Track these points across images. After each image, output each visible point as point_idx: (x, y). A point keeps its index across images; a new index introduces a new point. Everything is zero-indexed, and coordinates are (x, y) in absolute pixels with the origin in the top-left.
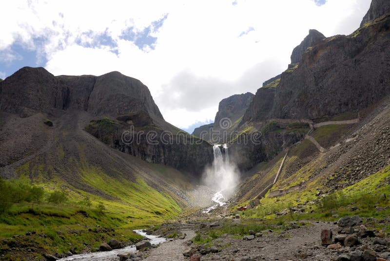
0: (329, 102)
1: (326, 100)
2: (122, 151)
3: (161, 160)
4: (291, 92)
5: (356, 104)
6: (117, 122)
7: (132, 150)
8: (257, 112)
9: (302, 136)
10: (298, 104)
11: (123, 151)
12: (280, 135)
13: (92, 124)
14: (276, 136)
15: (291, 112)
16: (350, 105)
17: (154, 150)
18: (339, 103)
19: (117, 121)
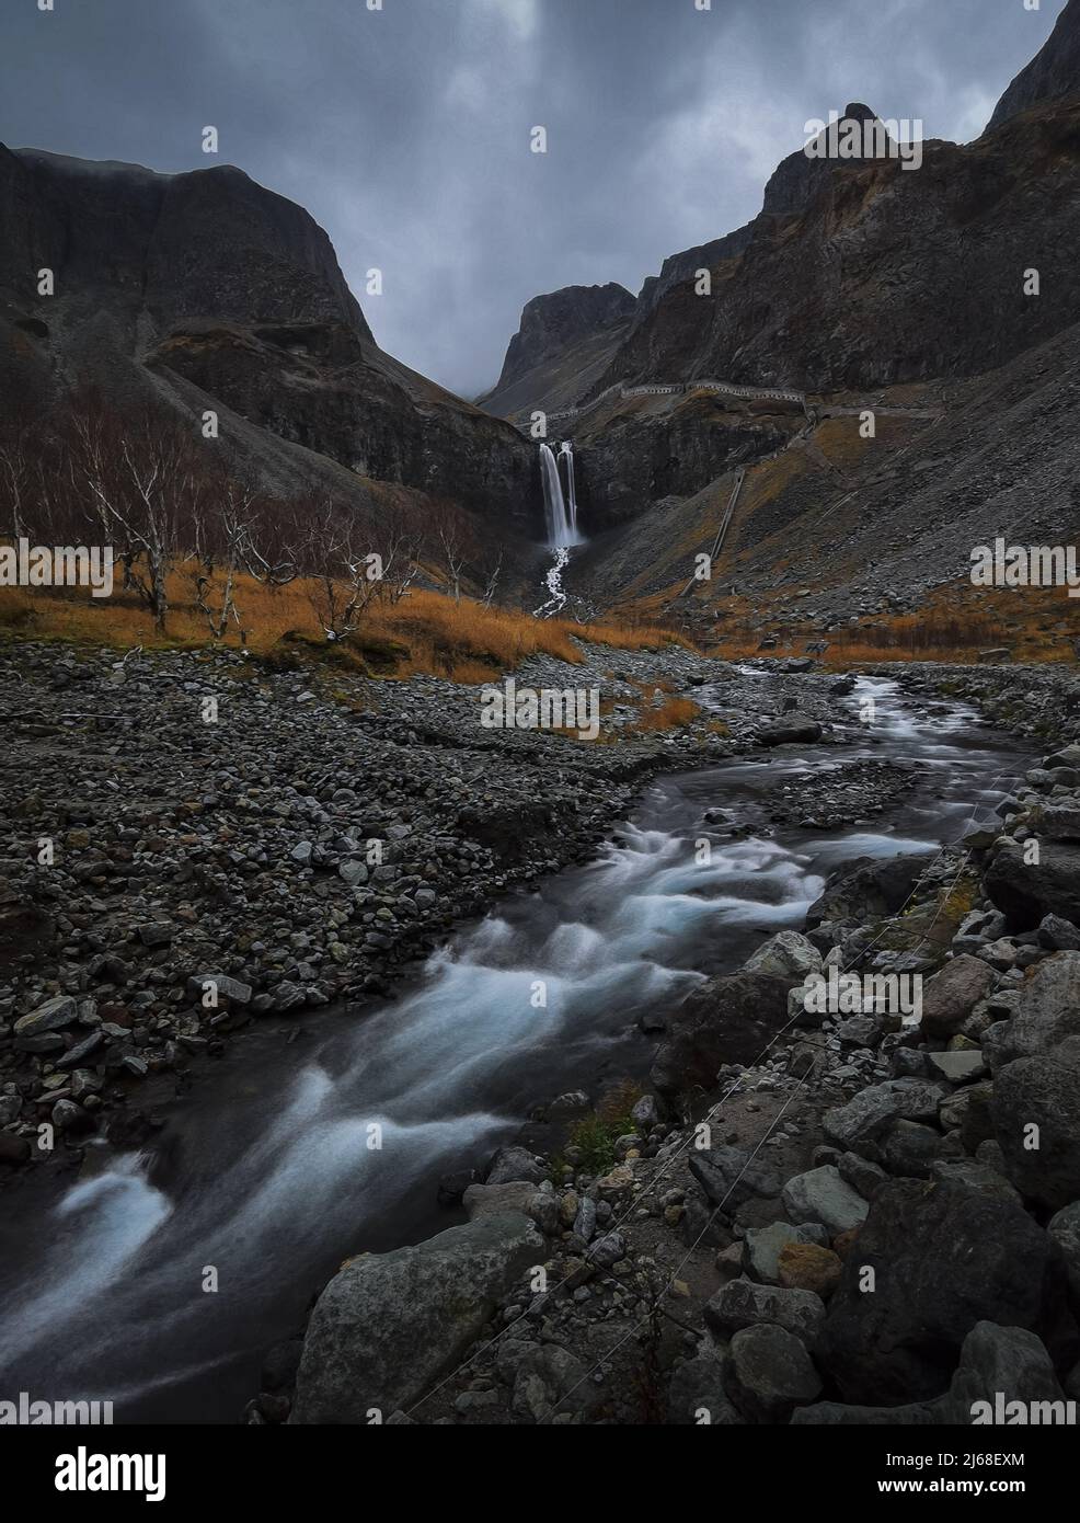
0: (869, 350)
1: (862, 344)
2: (282, 436)
3: (393, 471)
4: (769, 307)
5: (941, 363)
6: (260, 346)
7: (311, 434)
8: (662, 356)
9: (783, 438)
10: (783, 347)
11: (286, 435)
12: (723, 431)
13: (180, 342)
14: (712, 432)
15: (759, 366)
16: (924, 364)
17: (375, 442)
18: (896, 356)
19: (259, 341)
